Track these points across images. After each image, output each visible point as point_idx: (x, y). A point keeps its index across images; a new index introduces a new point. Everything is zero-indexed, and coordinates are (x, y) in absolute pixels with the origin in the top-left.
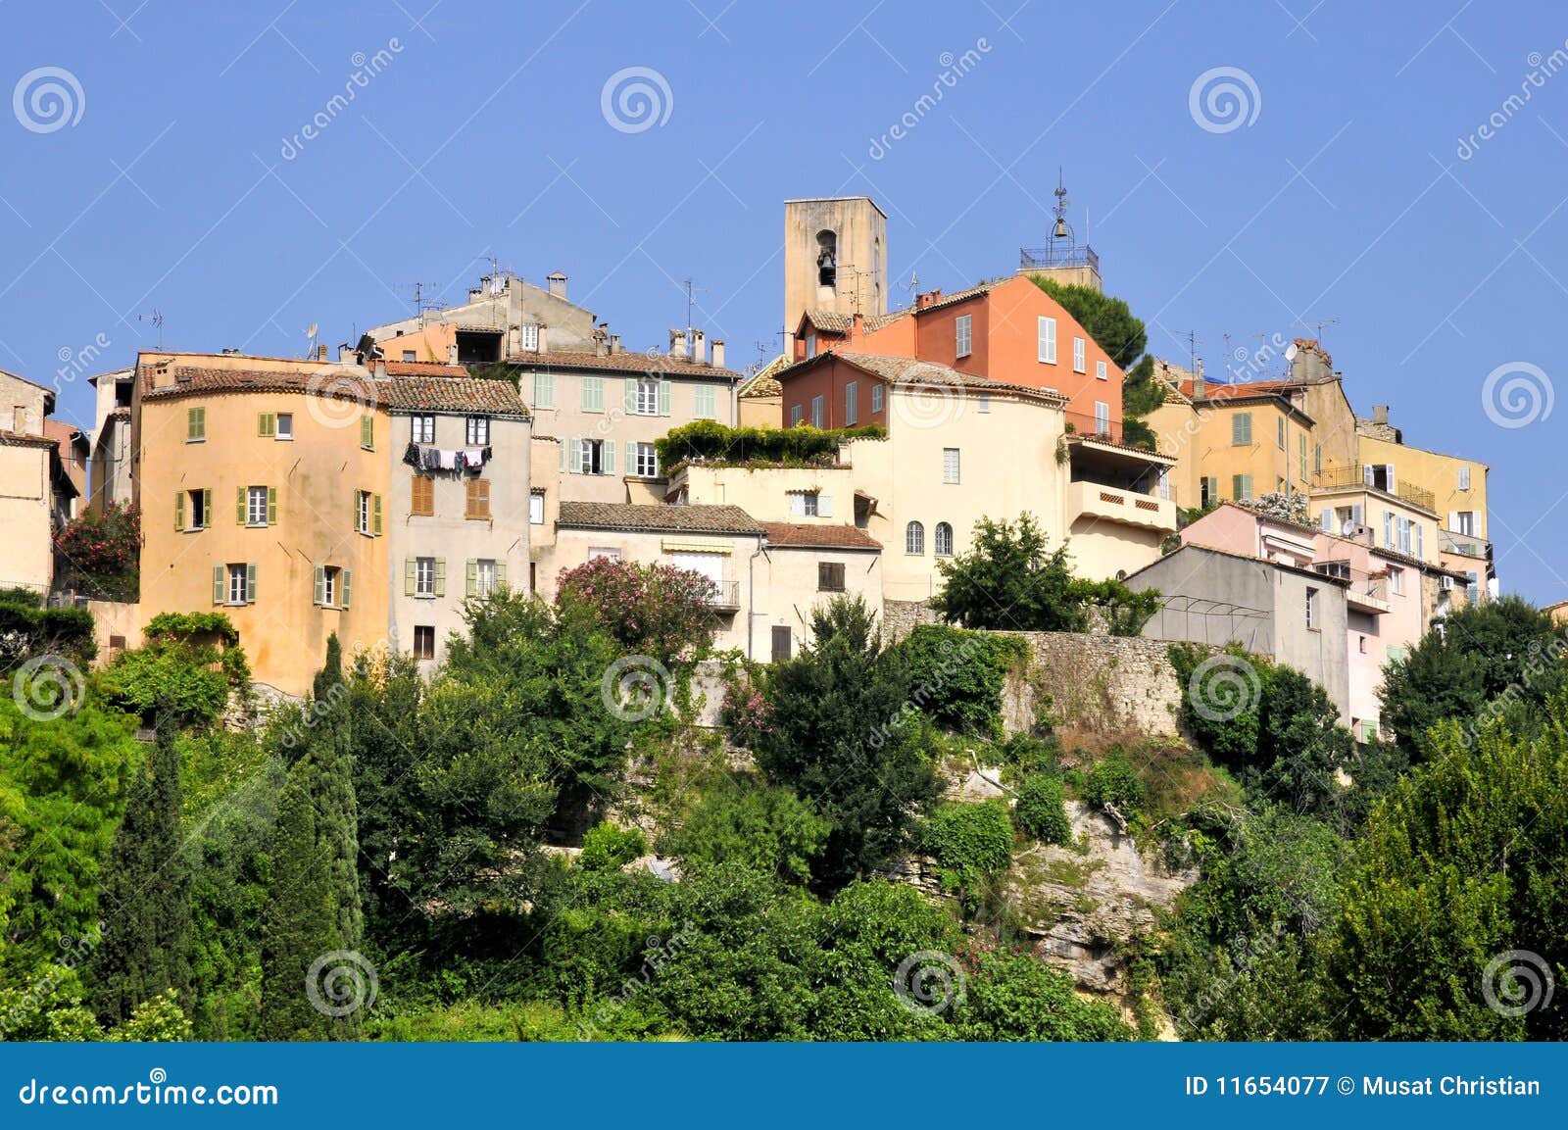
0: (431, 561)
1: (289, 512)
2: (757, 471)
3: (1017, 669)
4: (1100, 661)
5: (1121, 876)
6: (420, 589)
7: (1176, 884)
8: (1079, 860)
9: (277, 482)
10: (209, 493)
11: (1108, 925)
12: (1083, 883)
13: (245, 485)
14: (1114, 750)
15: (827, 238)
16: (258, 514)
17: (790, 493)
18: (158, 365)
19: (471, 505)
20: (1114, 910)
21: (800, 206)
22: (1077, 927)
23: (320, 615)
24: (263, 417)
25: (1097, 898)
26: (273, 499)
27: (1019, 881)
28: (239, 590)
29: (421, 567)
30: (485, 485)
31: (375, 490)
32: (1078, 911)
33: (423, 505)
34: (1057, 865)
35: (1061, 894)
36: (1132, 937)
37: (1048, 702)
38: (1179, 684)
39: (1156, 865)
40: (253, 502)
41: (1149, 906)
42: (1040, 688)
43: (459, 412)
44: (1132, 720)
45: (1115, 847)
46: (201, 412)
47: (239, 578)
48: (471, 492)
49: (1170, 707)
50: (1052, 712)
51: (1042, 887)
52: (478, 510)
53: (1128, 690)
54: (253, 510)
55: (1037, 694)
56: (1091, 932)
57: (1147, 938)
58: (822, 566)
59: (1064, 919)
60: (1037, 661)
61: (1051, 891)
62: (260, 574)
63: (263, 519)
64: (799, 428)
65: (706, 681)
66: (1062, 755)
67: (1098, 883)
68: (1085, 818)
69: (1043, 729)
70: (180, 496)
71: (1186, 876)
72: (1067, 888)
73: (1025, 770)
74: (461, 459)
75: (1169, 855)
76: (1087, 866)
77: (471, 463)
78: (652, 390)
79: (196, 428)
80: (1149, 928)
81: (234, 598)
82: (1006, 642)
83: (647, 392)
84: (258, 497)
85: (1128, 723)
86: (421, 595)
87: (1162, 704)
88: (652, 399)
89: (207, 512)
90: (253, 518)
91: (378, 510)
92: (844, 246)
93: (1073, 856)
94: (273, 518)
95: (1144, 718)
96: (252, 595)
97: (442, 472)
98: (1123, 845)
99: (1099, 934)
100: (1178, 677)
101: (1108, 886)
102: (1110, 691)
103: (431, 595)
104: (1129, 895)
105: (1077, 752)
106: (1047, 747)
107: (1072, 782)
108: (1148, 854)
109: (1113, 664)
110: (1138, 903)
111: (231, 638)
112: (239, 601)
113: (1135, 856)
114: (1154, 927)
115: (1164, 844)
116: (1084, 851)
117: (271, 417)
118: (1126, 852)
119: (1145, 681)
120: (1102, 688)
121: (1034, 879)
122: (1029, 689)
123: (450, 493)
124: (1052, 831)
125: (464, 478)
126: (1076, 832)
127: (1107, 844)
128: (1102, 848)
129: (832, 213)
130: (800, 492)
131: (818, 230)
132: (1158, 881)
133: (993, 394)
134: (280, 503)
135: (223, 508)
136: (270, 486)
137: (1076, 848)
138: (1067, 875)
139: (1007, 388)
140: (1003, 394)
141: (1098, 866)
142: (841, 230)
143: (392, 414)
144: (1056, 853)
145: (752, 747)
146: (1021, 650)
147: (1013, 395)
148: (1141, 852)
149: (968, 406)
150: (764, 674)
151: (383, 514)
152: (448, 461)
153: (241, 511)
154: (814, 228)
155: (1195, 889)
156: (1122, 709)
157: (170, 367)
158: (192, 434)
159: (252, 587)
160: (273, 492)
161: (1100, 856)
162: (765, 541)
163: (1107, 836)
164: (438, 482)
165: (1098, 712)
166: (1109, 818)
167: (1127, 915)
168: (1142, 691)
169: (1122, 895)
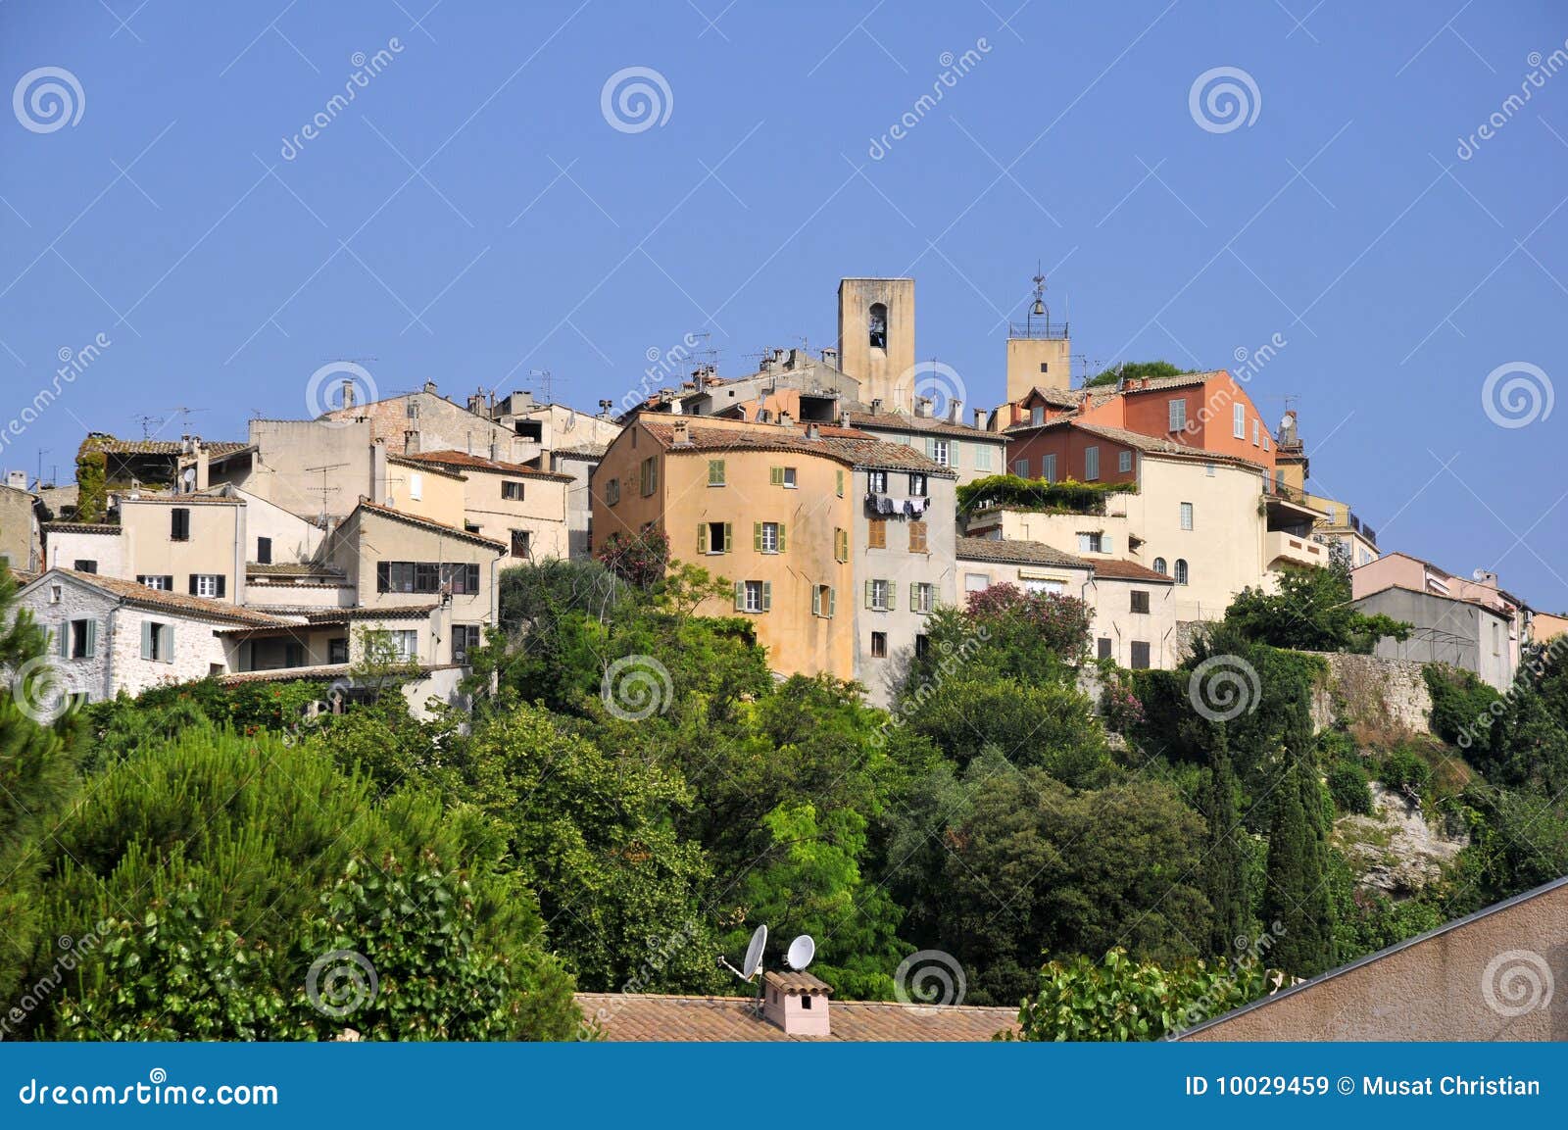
0: (883, 583)
1: (795, 543)
2: (1054, 516)
3: (1319, 680)
4: (1377, 676)
5: (1416, 840)
6: (875, 604)
7: (1454, 847)
8: (1381, 826)
9: (785, 520)
10: (729, 526)
11: (1411, 876)
12: (1388, 843)
13: (760, 522)
14: (1397, 745)
15: (879, 311)
16: (769, 544)
17: (1079, 533)
18: (677, 425)
19: (913, 541)
20: (1414, 865)
21: (855, 283)
22: (1384, 876)
23: (816, 622)
24: (775, 470)
25: (1398, 855)
26: (783, 533)
27: (1339, 841)
28: (753, 600)
29: (875, 587)
30: (924, 525)
31: (843, 528)
32: (1386, 865)
33: (877, 541)
34: (1366, 830)
35: (1372, 852)
36: (1425, 885)
37: (1343, 706)
38: (1430, 694)
39: (1439, 832)
40: (765, 534)
41: (1438, 863)
42: (1336, 695)
43: (904, 470)
44: (1399, 722)
45: (1409, 818)
46: (721, 465)
47: (753, 591)
48: (913, 531)
49: (1424, 712)
50: (1347, 713)
51: (1358, 846)
52: (918, 544)
53: (1396, 699)
54: (765, 540)
55: (1334, 699)
56: (1396, 881)
57: (1435, 886)
58: (1133, 593)
59: (1374, 870)
60: (1334, 675)
61: (1364, 849)
62: (773, 589)
63: (772, 547)
64: (1071, 482)
65: (1087, 681)
66: (1359, 747)
67: (1399, 844)
68: (1382, 795)
69: (1341, 726)
70: (702, 528)
71: (1460, 840)
72: (1377, 847)
73: (1332, 757)
74: (908, 506)
75: (1448, 826)
76: (1388, 830)
77: (916, 510)
78: (943, 447)
79: (717, 477)
80: (1437, 879)
81: (749, 606)
82: (1312, 659)
83: (940, 449)
84: (769, 531)
85: (1397, 723)
86: (875, 608)
87: (1418, 710)
88: (943, 454)
89: (728, 540)
90: (765, 547)
91: (845, 542)
92: (894, 317)
93: (1376, 822)
94: (783, 548)
95: (1408, 720)
96: (768, 606)
97: (892, 515)
98: (1414, 816)
99: (1404, 882)
100: (1430, 690)
101: (1405, 846)
102: (1385, 699)
103: (883, 608)
104: (1424, 854)
105: (1372, 745)
106: (1346, 740)
107: (1370, 768)
108: (1432, 824)
109: (1386, 678)
110: (1430, 860)
111: (749, 638)
112: (753, 609)
113: (1423, 824)
114: (1441, 879)
115: (1444, 816)
116: (1382, 819)
117: (781, 470)
118: (1416, 821)
119: (1407, 692)
120: (1379, 695)
121: (1349, 839)
122: (1328, 696)
123: (897, 532)
124: (1359, 804)
125: (908, 520)
126: (1377, 804)
127: (1402, 815)
128: (1397, 818)
129: (883, 290)
130: (1088, 534)
131: (871, 304)
132: (1442, 844)
133: (1217, 462)
134: (788, 535)
135: (741, 537)
136: (780, 522)
137: (1376, 817)
138: (1376, 838)
139: (1230, 458)
140: (1224, 463)
141: (1396, 831)
142: (891, 305)
143: (853, 470)
144: (1363, 821)
145: (1123, 733)
146: (1322, 666)
147: (1233, 464)
148: (1427, 821)
149: (1199, 471)
150: (1130, 677)
151: (848, 546)
152: (899, 507)
153: (757, 541)
154: (867, 301)
155: (1469, 850)
156: (1393, 712)
157: (686, 427)
158: (712, 479)
159: (768, 600)
160: (783, 527)
161: (1397, 824)
162: (1093, 573)
163: (1402, 809)
164: (889, 524)
165: (1377, 715)
166: (1403, 795)
167: (1423, 869)
168: (1405, 699)
169: (1419, 854)
